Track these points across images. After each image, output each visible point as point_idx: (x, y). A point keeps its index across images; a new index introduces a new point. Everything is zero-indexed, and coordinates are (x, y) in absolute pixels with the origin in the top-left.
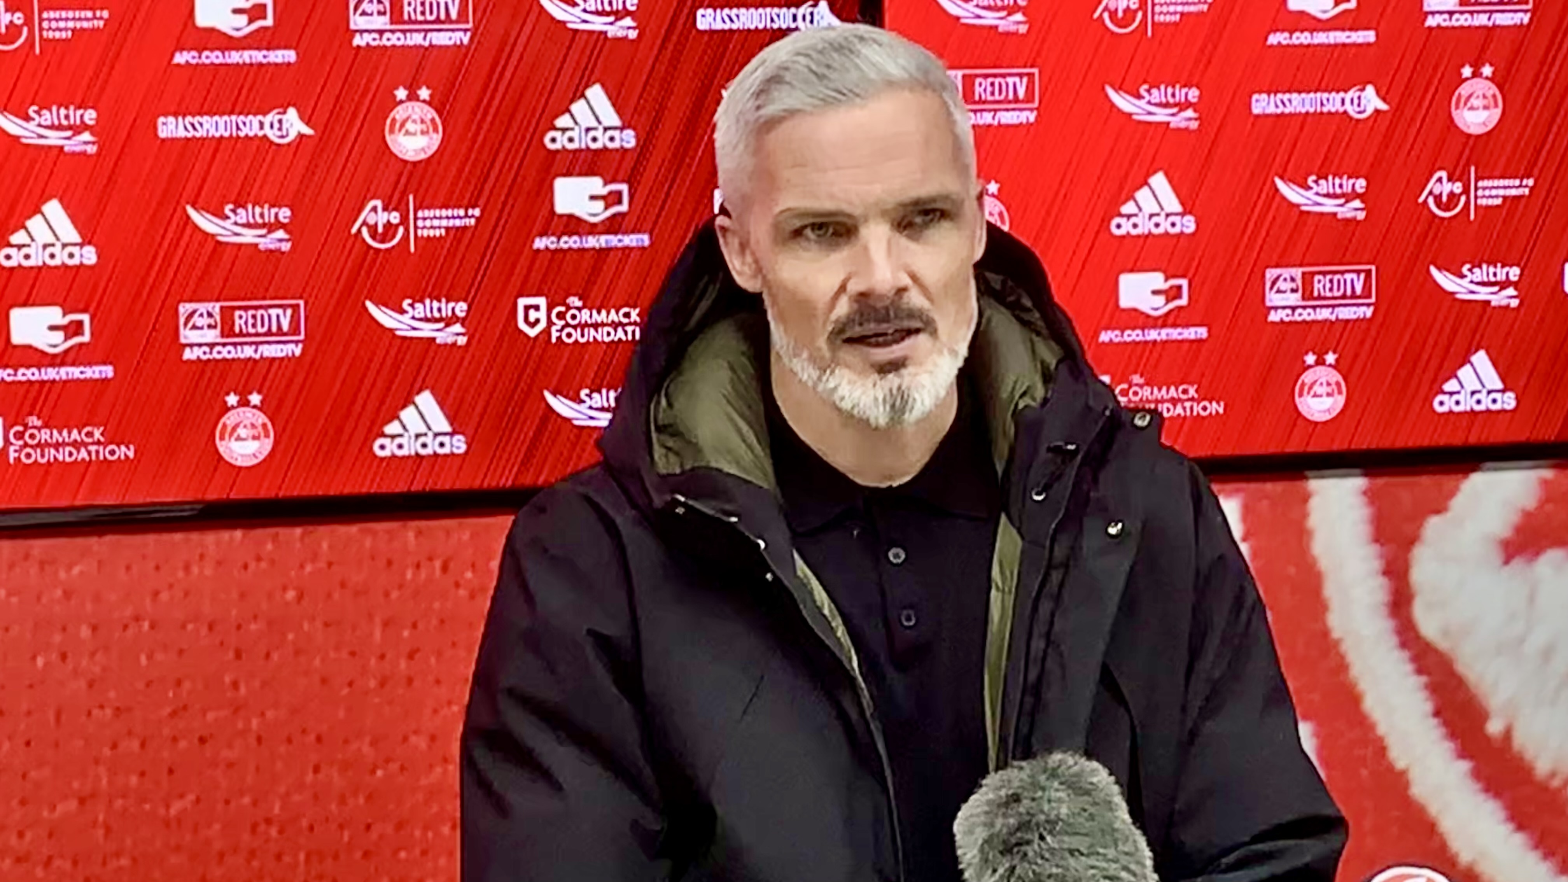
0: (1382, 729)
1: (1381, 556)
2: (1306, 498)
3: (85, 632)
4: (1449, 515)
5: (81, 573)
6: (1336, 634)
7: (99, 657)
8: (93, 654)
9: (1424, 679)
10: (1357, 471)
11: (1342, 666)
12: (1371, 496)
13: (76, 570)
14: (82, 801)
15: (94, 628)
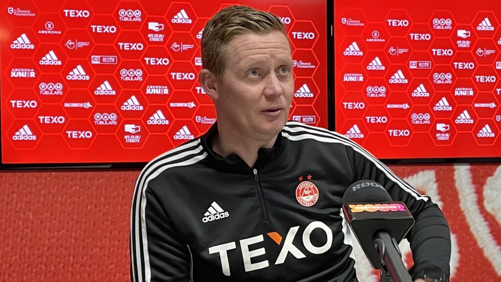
0: (476, 236)
1: (475, 188)
2: (453, 171)
3: (102, 199)
4: (493, 177)
5: (101, 182)
6: (462, 209)
7: (106, 207)
8: (104, 206)
9: (487, 223)
10: (468, 164)
11: (464, 219)
12: (471, 171)
13: (100, 182)
14: (101, 249)
15: (105, 198)
